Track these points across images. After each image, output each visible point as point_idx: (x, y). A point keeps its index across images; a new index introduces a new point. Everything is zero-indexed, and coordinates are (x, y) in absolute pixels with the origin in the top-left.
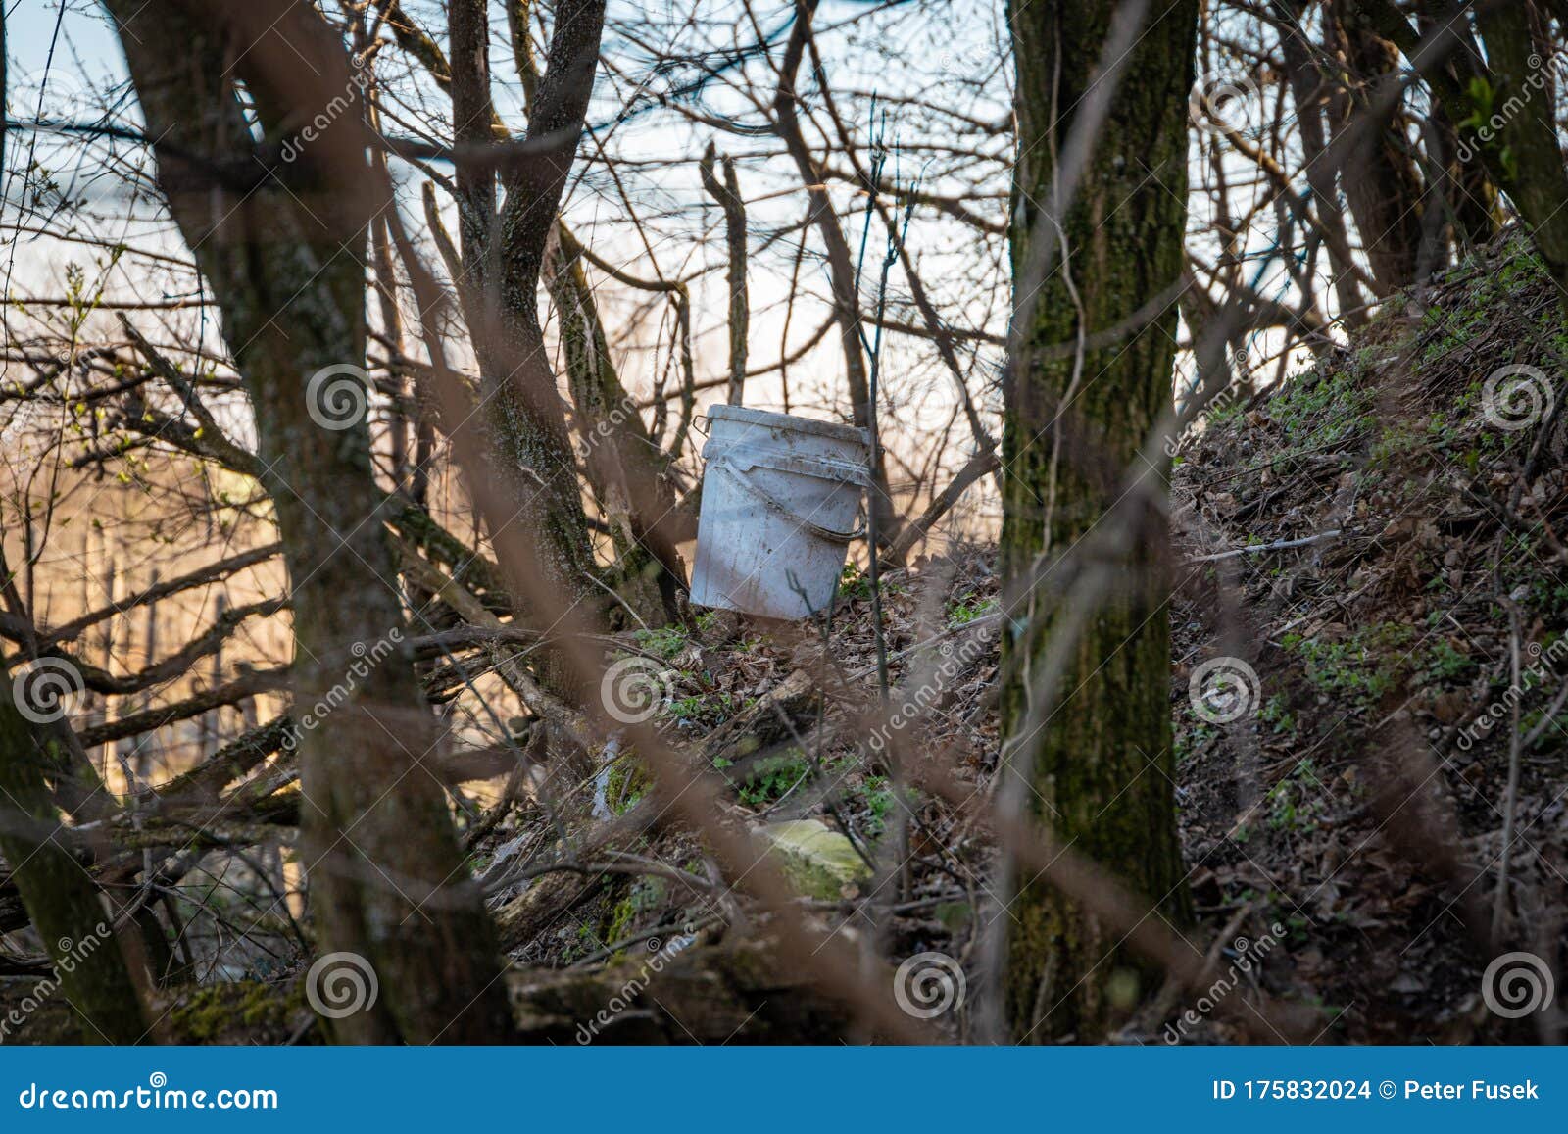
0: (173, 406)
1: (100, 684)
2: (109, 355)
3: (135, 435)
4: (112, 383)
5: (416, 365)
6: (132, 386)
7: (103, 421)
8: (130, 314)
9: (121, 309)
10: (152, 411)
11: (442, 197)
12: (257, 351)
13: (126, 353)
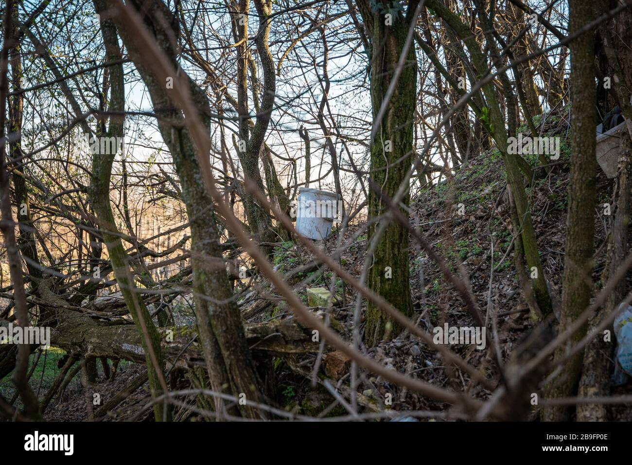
0: (171, 187)
1: (154, 255)
2: (157, 175)
3: (162, 195)
4: (157, 182)
5: (230, 178)
6: (162, 183)
7: (155, 192)
8: (161, 166)
9: (158, 164)
10: (167, 189)
11: (236, 137)
12: (182, 170)
13: (161, 175)
